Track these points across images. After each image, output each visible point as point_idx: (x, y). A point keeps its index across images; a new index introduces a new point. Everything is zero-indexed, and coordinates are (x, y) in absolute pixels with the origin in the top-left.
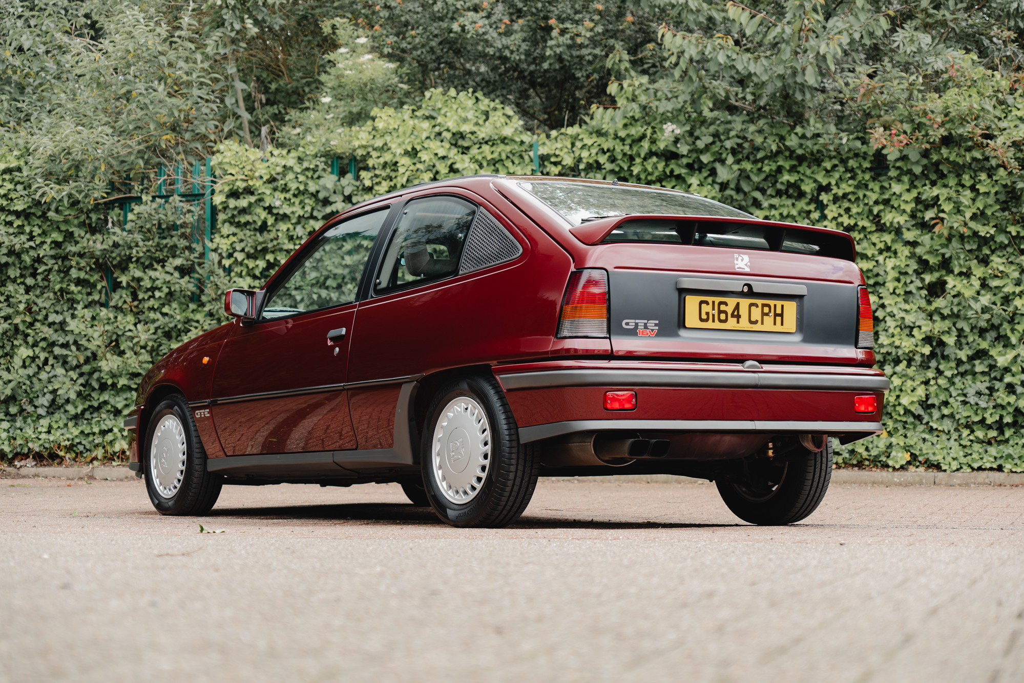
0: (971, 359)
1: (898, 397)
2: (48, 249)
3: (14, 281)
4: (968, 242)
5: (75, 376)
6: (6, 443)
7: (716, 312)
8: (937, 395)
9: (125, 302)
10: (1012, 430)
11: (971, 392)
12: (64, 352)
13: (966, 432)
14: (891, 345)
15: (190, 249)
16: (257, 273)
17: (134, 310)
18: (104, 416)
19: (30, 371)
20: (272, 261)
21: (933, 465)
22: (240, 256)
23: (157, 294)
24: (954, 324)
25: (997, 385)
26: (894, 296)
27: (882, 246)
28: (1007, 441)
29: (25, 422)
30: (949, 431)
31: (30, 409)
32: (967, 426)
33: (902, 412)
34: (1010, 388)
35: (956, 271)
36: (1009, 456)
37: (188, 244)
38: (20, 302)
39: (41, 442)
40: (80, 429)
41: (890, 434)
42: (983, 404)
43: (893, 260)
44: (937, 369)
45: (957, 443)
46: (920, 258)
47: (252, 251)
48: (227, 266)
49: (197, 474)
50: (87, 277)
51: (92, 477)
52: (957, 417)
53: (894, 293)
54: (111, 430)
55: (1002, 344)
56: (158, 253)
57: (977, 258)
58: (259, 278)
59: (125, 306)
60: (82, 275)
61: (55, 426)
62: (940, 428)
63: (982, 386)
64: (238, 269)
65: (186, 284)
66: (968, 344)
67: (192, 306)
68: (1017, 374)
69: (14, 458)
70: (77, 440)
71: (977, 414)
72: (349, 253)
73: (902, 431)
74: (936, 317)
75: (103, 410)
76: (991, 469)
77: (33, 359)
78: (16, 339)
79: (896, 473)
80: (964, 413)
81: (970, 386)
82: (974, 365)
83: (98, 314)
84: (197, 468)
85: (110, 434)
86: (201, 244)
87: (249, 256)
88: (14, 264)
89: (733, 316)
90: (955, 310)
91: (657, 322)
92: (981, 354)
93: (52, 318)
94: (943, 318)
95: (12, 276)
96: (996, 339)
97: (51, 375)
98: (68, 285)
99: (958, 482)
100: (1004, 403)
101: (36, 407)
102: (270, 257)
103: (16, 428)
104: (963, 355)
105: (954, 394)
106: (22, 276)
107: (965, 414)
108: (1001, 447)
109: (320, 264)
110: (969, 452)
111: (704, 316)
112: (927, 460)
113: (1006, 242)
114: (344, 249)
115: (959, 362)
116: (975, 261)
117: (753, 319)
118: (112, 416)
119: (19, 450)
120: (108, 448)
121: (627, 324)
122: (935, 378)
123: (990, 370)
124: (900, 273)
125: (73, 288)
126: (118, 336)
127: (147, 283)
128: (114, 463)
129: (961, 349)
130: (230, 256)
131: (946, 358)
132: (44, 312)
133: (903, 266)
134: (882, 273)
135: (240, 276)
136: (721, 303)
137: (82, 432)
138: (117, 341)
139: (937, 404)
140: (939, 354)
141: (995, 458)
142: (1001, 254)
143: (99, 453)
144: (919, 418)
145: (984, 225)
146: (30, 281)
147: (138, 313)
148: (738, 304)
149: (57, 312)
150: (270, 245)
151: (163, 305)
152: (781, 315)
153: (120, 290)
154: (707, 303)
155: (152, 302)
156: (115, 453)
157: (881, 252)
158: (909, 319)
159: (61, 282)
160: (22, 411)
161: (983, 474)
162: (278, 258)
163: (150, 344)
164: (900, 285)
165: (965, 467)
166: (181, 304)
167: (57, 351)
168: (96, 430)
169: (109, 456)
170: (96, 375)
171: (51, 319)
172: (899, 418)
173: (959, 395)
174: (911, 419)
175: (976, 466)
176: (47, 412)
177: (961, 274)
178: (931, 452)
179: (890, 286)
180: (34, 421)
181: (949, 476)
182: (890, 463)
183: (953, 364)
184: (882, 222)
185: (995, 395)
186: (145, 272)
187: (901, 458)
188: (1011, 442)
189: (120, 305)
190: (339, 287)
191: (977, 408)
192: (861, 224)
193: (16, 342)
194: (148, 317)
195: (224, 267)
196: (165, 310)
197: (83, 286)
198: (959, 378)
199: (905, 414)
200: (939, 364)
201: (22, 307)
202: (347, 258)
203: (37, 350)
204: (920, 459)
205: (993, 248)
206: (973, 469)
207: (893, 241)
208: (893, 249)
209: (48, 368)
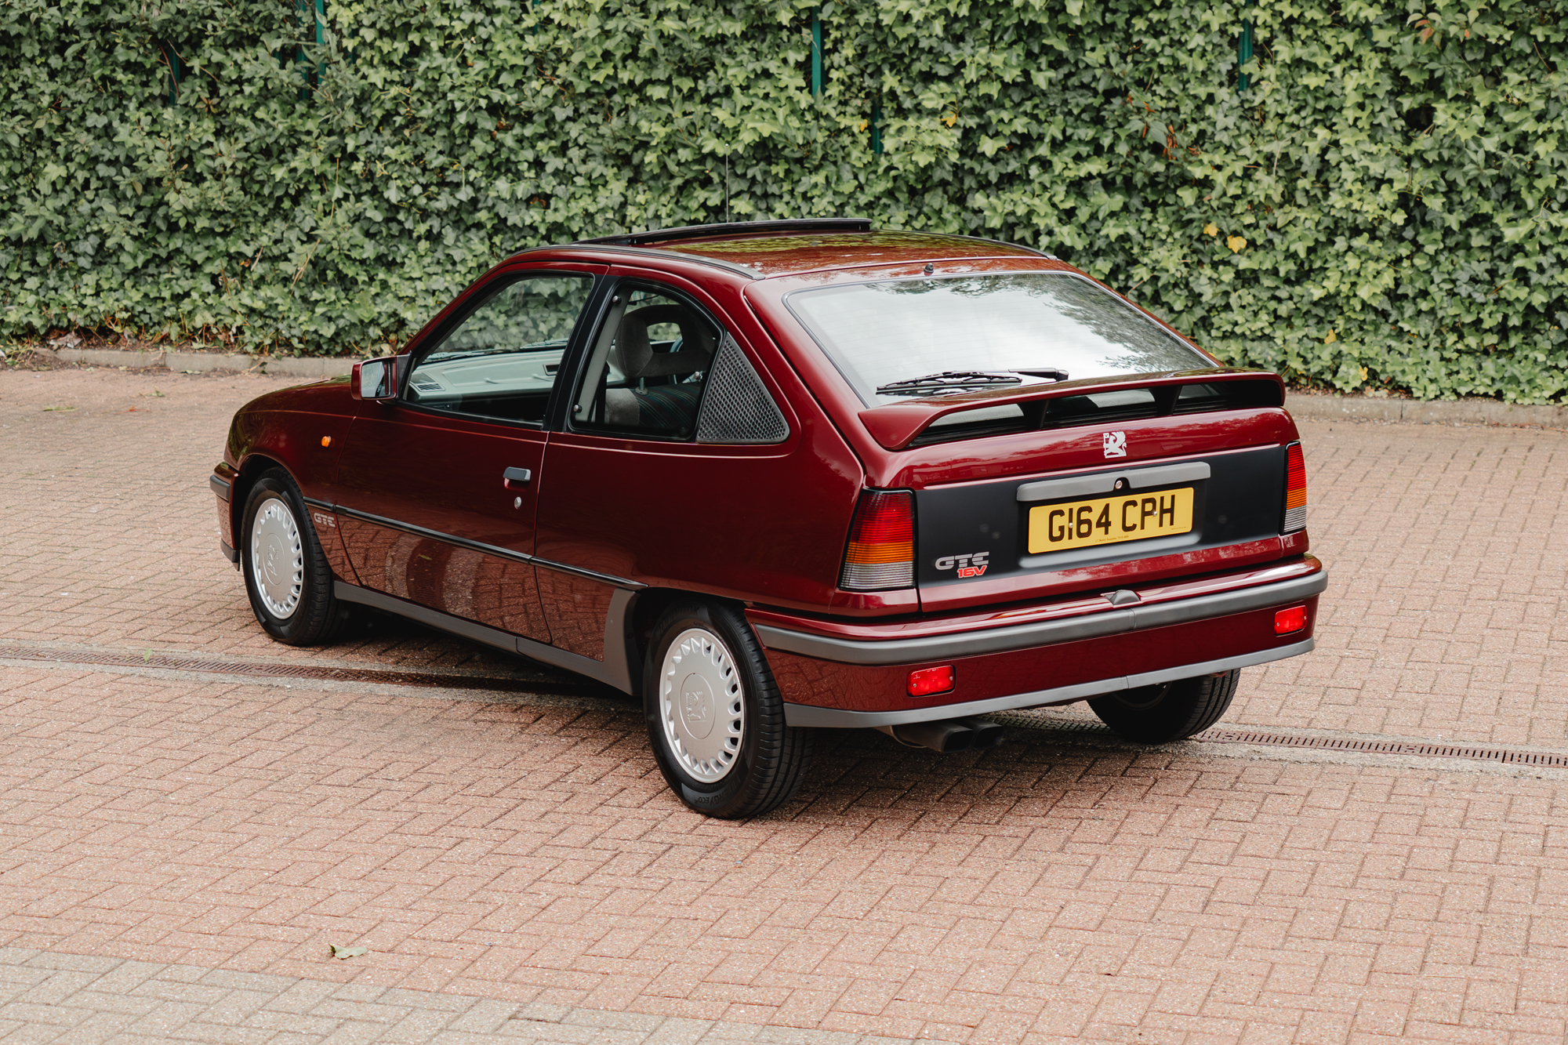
0: (1464, 226)
1: (1354, 284)
2: (79, 15)
3: (32, 60)
4: (1471, 48)
5: (129, 210)
6: (35, 312)
7: (1074, 525)
8: (1412, 281)
9: (199, 99)
10: (1521, 335)
11: (1463, 276)
12: (112, 171)
13: (1451, 338)
14: (1348, 207)
15: (295, 22)
16: (396, 59)
17: (214, 111)
18: (177, 271)
19: (64, 199)
20: (417, 43)
21: (1401, 387)
22: (369, 35)
23: (247, 89)
24: (1443, 175)
25: (1503, 268)
26: (1354, 130)
27: (1339, 49)
28: (1512, 351)
29: (61, 279)
30: (1427, 336)
31: (66, 257)
32: (1454, 329)
33: (1358, 307)
34: (1522, 276)
35: (1450, 94)
36: (1514, 380)
37: (289, 12)
38: (43, 93)
39: (87, 311)
40: (143, 289)
41: (1340, 337)
42: (1479, 298)
43: (1355, 73)
44: (1414, 242)
45: (1437, 354)
46: (1397, 71)
47: (387, 28)
48: (350, 49)
49: (320, 597)
50: (140, 59)
51: (163, 368)
52: (1440, 314)
53: (1355, 125)
54: (187, 294)
55: (1513, 204)
56: (246, 26)
57: (1483, 73)
58: (399, 68)
59: (200, 106)
60: (133, 56)
61: (105, 285)
62: (1414, 331)
63: (1480, 269)
64: (366, 54)
65: (290, 76)
66: (1461, 203)
67: (301, 108)
68: (1533, 254)
69: (47, 334)
70: (140, 308)
71: (1468, 311)
72: (533, 31)
73: (1357, 335)
74: (1416, 164)
75: (174, 261)
76: (1486, 395)
77: (68, 179)
78: (40, 147)
79: (1347, 400)
80: (1450, 310)
81: (1462, 269)
82: (1469, 235)
83: (160, 115)
84: (320, 588)
85: (186, 300)
86: (309, 12)
87: (382, 33)
88: (30, 35)
89: (1099, 525)
90: (1446, 154)
91: (987, 554)
92: (1480, 220)
93: (93, 120)
94: (1427, 165)
95: (29, 55)
96: (1505, 197)
97: (94, 205)
98: (114, 71)
99: (1436, 416)
100: (1511, 298)
101: (75, 255)
102: (414, 37)
103: (49, 289)
104: (1453, 221)
105: (1437, 279)
106: (43, 52)
107: (1452, 311)
108: (1502, 361)
109: (488, 47)
110: (1455, 369)
111: (1056, 533)
112: (1391, 381)
113: (1528, 51)
114: (524, 25)
115: (1448, 232)
116: (1480, 77)
117: (1129, 524)
118: (188, 273)
119: (55, 323)
120: (186, 322)
121: (943, 564)
122: (1410, 257)
123: (1494, 243)
124: (1366, 96)
125: (120, 76)
126: (191, 151)
127: (230, 72)
128: (195, 346)
129: (1450, 212)
130: (354, 33)
131: (1428, 225)
132: (79, 110)
133: (1370, 85)
134: (1338, 92)
135: (371, 64)
136: (1081, 510)
137: (146, 295)
138: (190, 158)
139: (1411, 295)
140: (1418, 217)
141: (1493, 380)
142: (1519, 67)
143: (173, 330)
144: (1385, 314)
145: (1497, 23)
146: (55, 62)
147: (219, 114)
148: (1107, 506)
149: (98, 111)
150: (413, 21)
151: (257, 105)
152: (1171, 511)
153: (190, 78)
154: (1061, 513)
155: (238, 101)
156: (196, 330)
157: (1337, 59)
158: (1376, 169)
159: (103, 65)
160: (55, 260)
161: (1474, 405)
162: (427, 39)
163: (240, 165)
164: (1364, 115)
165: (1447, 393)
166: (284, 103)
167: (103, 170)
168: (166, 294)
169: (187, 333)
170: (161, 211)
171: (89, 123)
172: (1353, 316)
173: (1444, 281)
174: (1372, 317)
175: (1463, 390)
176: (93, 263)
177: (1457, 98)
178: (1398, 369)
179: (1350, 114)
180: (74, 277)
181: (1424, 407)
182: (1338, 384)
183: (1438, 235)
184: (1342, 14)
185: (1500, 283)
186: (228, 54)
187: (1354, 377)
188: (1518, 354)
189: (192, 103)
190: (519, 84)
191: (1470, 303)
192: (1308, 15)
193: (40, 153)
194: (234, 122)
195: (345, 50)
196: (260, 113)
197: (133, 73)
198: (1446, 253)
199: (1362, 309)
200: (1417, 234)
201: (46, 101)
202: (528, 38)
203: (72, 167)
204: (1383, 377)
205: (1508, 57)
206: (1458, 395)
207: (1357, 43)
208: (1356, 55)
209: (90, 194)
